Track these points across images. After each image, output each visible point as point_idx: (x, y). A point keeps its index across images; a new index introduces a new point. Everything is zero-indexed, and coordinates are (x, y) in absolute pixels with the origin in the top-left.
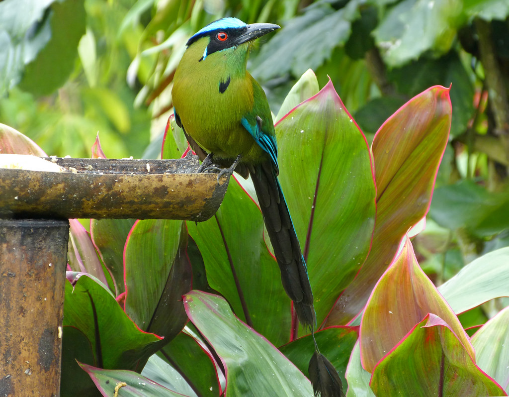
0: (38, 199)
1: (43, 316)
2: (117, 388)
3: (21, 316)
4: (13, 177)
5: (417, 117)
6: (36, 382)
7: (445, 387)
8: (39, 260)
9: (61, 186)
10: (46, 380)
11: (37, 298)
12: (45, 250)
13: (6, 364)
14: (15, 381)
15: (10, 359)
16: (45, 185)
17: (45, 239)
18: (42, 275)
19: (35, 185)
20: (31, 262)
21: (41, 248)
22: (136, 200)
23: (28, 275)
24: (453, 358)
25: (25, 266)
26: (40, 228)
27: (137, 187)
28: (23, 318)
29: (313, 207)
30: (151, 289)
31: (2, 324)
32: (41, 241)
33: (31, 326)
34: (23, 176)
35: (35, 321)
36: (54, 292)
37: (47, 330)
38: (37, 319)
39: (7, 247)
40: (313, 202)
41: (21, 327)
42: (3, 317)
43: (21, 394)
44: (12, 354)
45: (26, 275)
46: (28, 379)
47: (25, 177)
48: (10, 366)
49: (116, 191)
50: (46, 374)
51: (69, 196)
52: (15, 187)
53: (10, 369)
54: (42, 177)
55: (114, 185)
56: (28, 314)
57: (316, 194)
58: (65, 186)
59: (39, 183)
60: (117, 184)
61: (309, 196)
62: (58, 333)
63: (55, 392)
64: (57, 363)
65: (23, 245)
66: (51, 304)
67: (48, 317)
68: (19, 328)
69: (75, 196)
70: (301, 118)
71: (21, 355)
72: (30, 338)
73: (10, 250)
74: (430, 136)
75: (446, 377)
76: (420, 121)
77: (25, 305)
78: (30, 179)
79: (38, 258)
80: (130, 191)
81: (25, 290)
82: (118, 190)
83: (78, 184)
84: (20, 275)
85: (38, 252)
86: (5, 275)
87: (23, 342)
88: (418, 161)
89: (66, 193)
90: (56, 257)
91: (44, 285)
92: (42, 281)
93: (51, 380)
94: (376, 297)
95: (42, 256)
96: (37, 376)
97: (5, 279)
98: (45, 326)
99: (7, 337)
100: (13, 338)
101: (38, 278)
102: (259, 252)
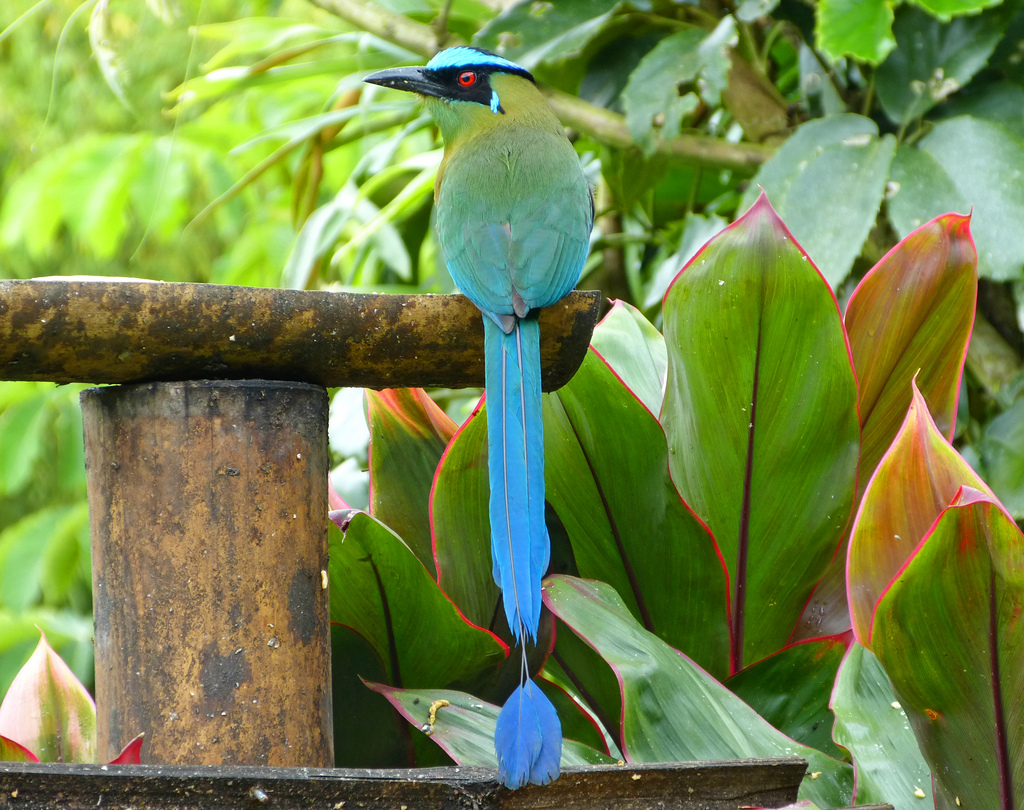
0: (269, 341)
1: (292, 546)
2: (433, 709)
3: (254, 544)
4: (224, 299)
5: (919, 269)
6: (289, 661)
7: (1001, 636)
8: (279, 447)
9: (308, 315)
10: (306, 659)
11: (280, 514)
12: (288, 430)
13: (235, 629)
14: (252, 658)
15: (241, 621)
16: (281, 313)
17: (286, 410)
18: (285, 474)
19: (263, 314)
20: (264, 449)
21: (280, 425)
22: (440, 341)
23: (262, 472)
24: (1009, 567)
25: (255, 455)
26: (276, 390)
27: (441, 316)
28: (258, 547)
29: (751, 426)
30: (482, 575)
31: (223, 559)
32: (280, 414)
33: (274, 562)
34: (241, 298)
35: (279, 554)
36: (309, 505)
37: (302, 572)
38: (282, 550)
39: (222, 424)
40: (750, 417)
41: (256, 564)
42: (224, 546)
43: (263, 682)
44: (243, 612)
45: (258, 472)
46: (274, 656)
47: (245, 299)
48: (241, 633)
49: (404, 324)
50: (305, 650)
51: (324, 333)
52: (228, 317)
53: (241, 639)
54: (275, 299)
55: (401, 313)
56: (266, 541)
57: (754, 401)
58: (315, 315)
59: (270, 309)
60: (405, 310)
61: (743, 406)
62: (321, 580)
63: (323, 685)
64: (323, 633)
65: (250, 420)
66: (305, 526)
67: (301, 548)
68: (253, 566)
69: (334, 333)
70: (718, 259)
71: (259, 613)
72: (272, 584)
73: (227, 430)
74: (943, 305)
75: (1001, 617)
76: (923, 274)
77: (260, 525)
78: (254, 303)
79: (276, 443)
80: (428, 323)
81: (258, 498)
82: (408, 322)
83: (337, 311)
84: (247, 471)
85: (277, 432)
86: (221, 472)
87: (261, 589)
88: (927, 355)
89: (318, 327)
90: (309, 444)
91: (290, 491)
92: (288, 484)
93: (315, 662)
94: (869, 510)
95: (284, 440)
96: (289, 651)
97: (222, 479)
98: (299, 563)
99: (232, 581)
100: (243, 583)
101: (279, 478)
102: (664, 503)
